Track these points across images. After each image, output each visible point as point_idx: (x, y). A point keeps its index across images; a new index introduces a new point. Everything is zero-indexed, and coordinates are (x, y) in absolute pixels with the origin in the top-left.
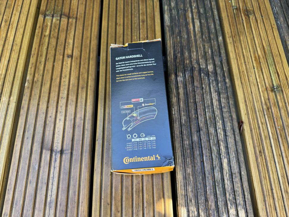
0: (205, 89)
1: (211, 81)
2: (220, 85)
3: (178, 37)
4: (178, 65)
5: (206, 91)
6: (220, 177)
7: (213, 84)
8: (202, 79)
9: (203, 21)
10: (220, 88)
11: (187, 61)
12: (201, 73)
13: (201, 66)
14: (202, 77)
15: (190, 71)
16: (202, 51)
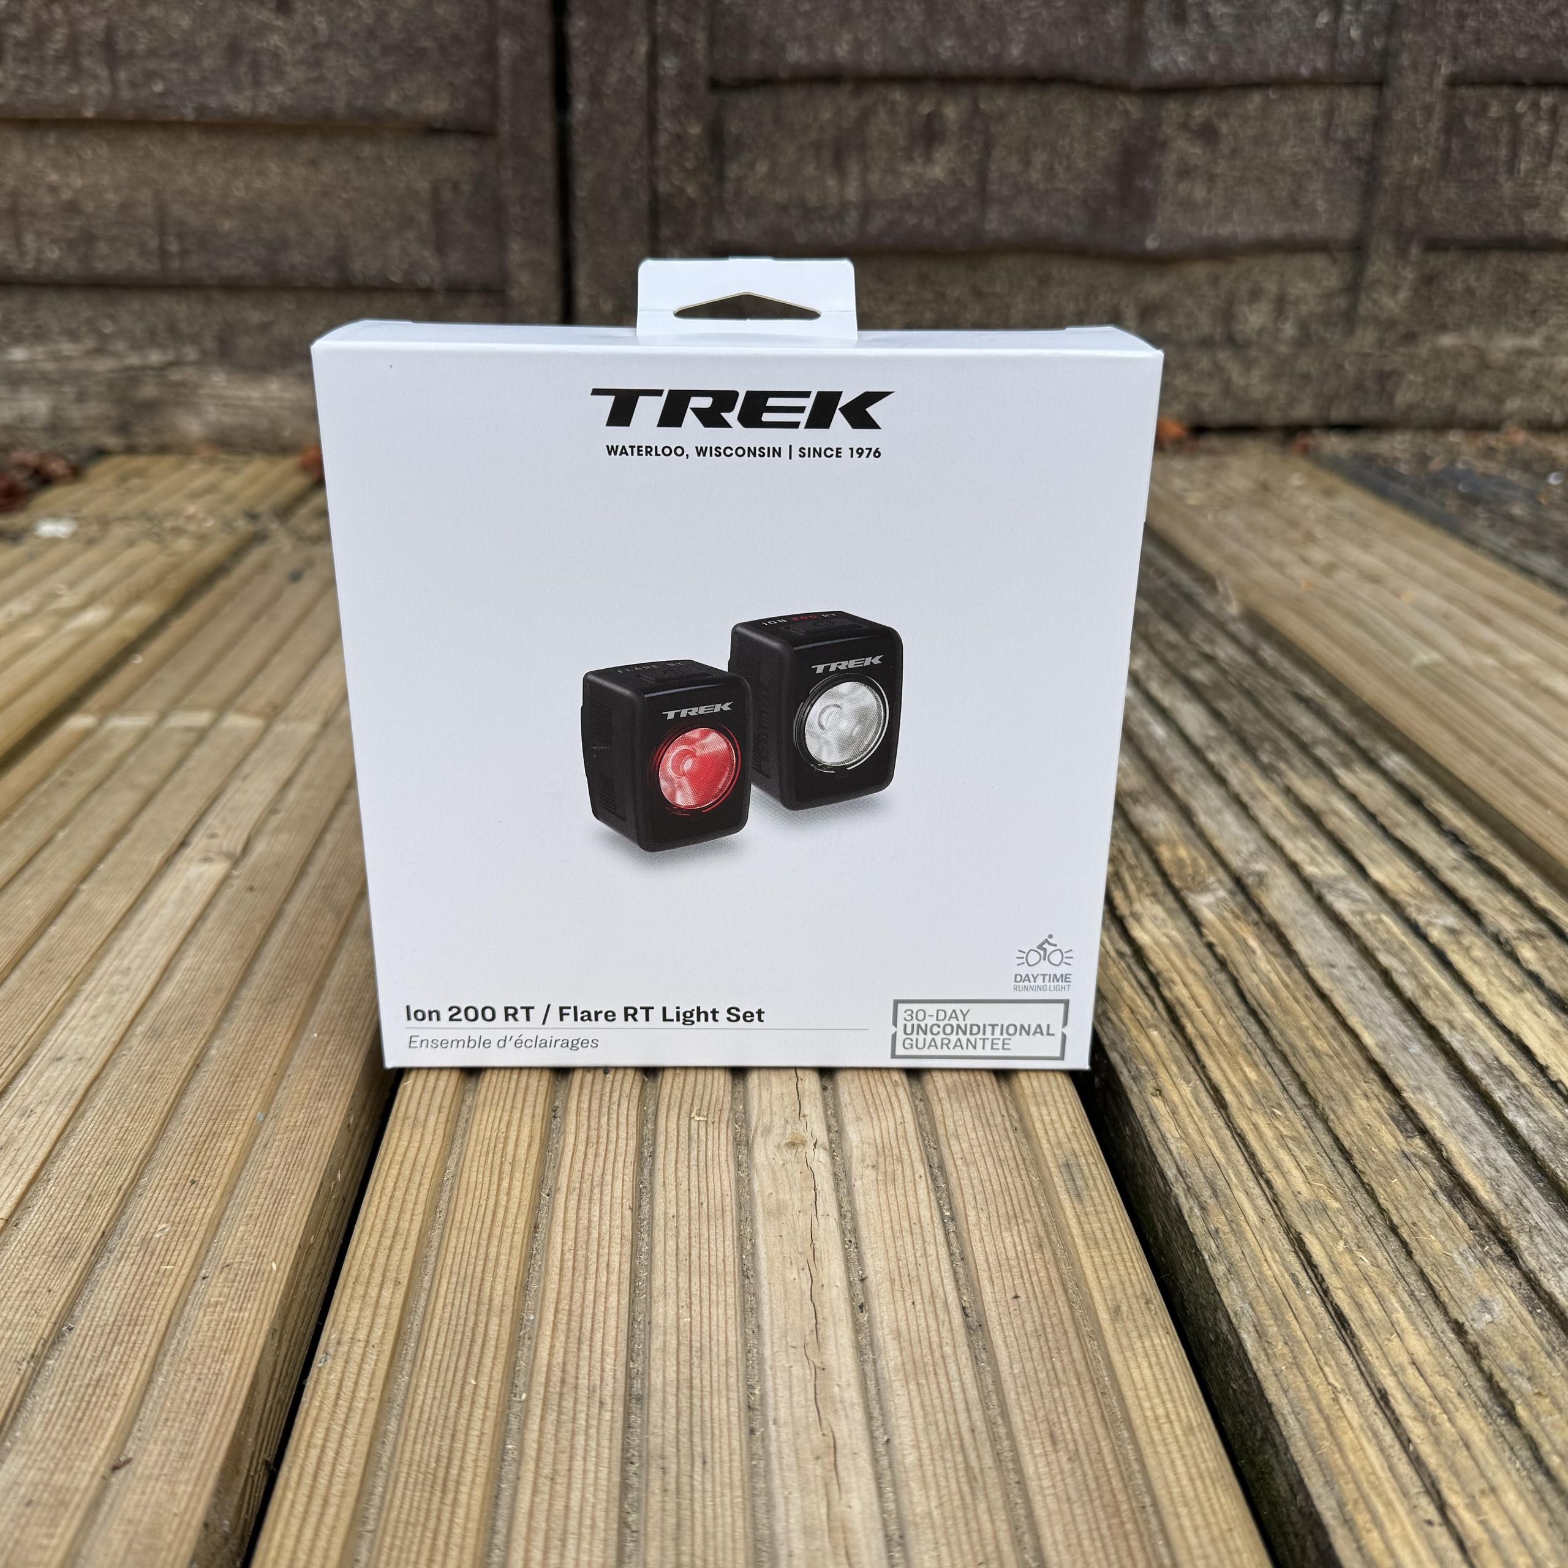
0: (1413, 977)
1: (1435, 933)
2: (1526, 953)
5: (1422, 988)
7: (1467, 950)
8: (1358, 928)
9: (1223, 706)
10: (1537, 967)
11: (1183, 852)
12: (1330, 897)
13: (1310, 870)
14: (1349, 918)
15: (1222, 893)
16: (1285, 810)
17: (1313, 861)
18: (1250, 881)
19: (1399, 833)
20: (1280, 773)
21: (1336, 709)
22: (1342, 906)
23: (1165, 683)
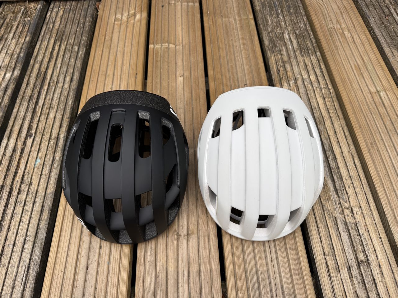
0: (310, 95)
1: (314, 88)
2: (323, 91)
3: (279, 55)
4: (281, 77)
5: (311, 97)
6: (335, 165)
7: (317, 91)
8: (307, 87)
9: (299, 40)
10: (324, 93)
11: (290, 74)
12: (305, 82)
13: (304, 77)
14: (306, 85)
15: (293, 81)
16: (303, 65)
17: (304, 76)
18: (297, 79)
19: (315, 69)
20: (304, 57)
21: (314, 40)
22: (306, 83)
23: (293, 34)
